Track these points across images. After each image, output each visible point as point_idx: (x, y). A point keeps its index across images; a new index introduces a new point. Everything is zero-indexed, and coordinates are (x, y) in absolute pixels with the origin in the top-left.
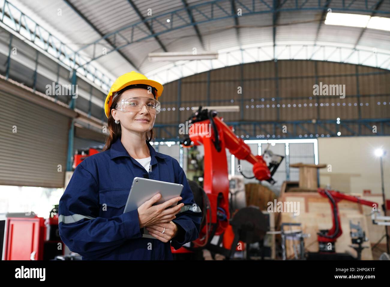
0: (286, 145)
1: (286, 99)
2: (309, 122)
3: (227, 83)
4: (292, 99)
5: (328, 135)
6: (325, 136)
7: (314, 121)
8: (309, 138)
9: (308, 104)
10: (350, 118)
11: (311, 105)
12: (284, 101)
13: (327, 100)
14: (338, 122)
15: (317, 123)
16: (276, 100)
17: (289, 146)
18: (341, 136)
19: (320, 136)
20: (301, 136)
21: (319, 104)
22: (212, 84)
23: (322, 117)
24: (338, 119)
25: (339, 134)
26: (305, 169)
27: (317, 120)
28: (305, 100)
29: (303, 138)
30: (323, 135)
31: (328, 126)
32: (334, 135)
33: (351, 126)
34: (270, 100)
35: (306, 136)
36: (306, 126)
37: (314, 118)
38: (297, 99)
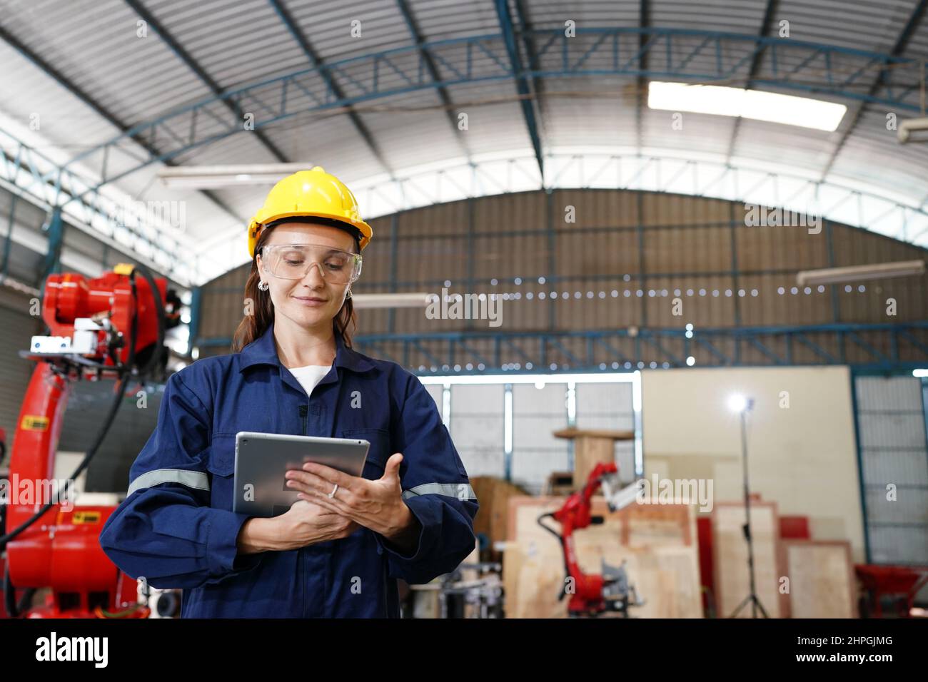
0: (569, 387)
1: (571, 279)
2: (621, 333)
3: (437, 243)
4: (584, 279)
5: (666, 364)
6: (659, 366)
7: (633, 332)
8: (621, 370)
9: (621, 291)
10: (716, 323)
11: (627, 294)
12: (565, 284)
13: (665, 282)
14: (689, 335)
15: (640, 335)
16: (547, 281)
17: (575, 389)
18: (697, 365)
19: (647, 366)
20: (603, 366)
21: (645, 291)
22: (403, 244)
23: (652, 322)
24: (690, 327)
25: (691, 361)
26: (586, 443)
27: (640, 330)
28: (614, 283)
29: (609, 370)
30: (653, 365)
31: (666, 344)
32: (679, 365)
33: (717, 344)
34: (535, 281)
35: (615, 365)
36: (615, 343)
37: (633, 324)
38: (596, 279)
